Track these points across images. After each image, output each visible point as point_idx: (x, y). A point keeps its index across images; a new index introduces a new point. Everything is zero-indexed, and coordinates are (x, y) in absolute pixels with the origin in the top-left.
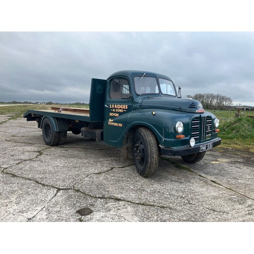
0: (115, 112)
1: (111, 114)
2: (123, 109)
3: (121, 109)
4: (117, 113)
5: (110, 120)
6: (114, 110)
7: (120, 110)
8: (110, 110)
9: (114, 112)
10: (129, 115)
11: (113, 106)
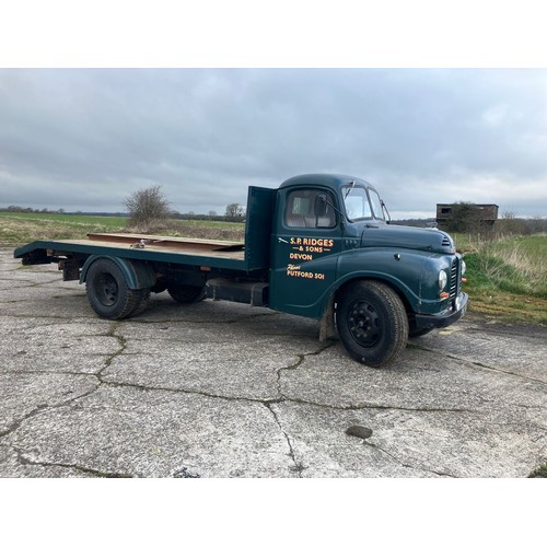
0: (304, 252)
1: (292, 256)
2: (323, 247)
3: (317, 246)
4: (309, 253)
5: (291, 267)
6: (301, 249)
7: (317, 250)
8: (290, 248)
9: (300, 253)
10: (340, 259)
11: (299, 240)
